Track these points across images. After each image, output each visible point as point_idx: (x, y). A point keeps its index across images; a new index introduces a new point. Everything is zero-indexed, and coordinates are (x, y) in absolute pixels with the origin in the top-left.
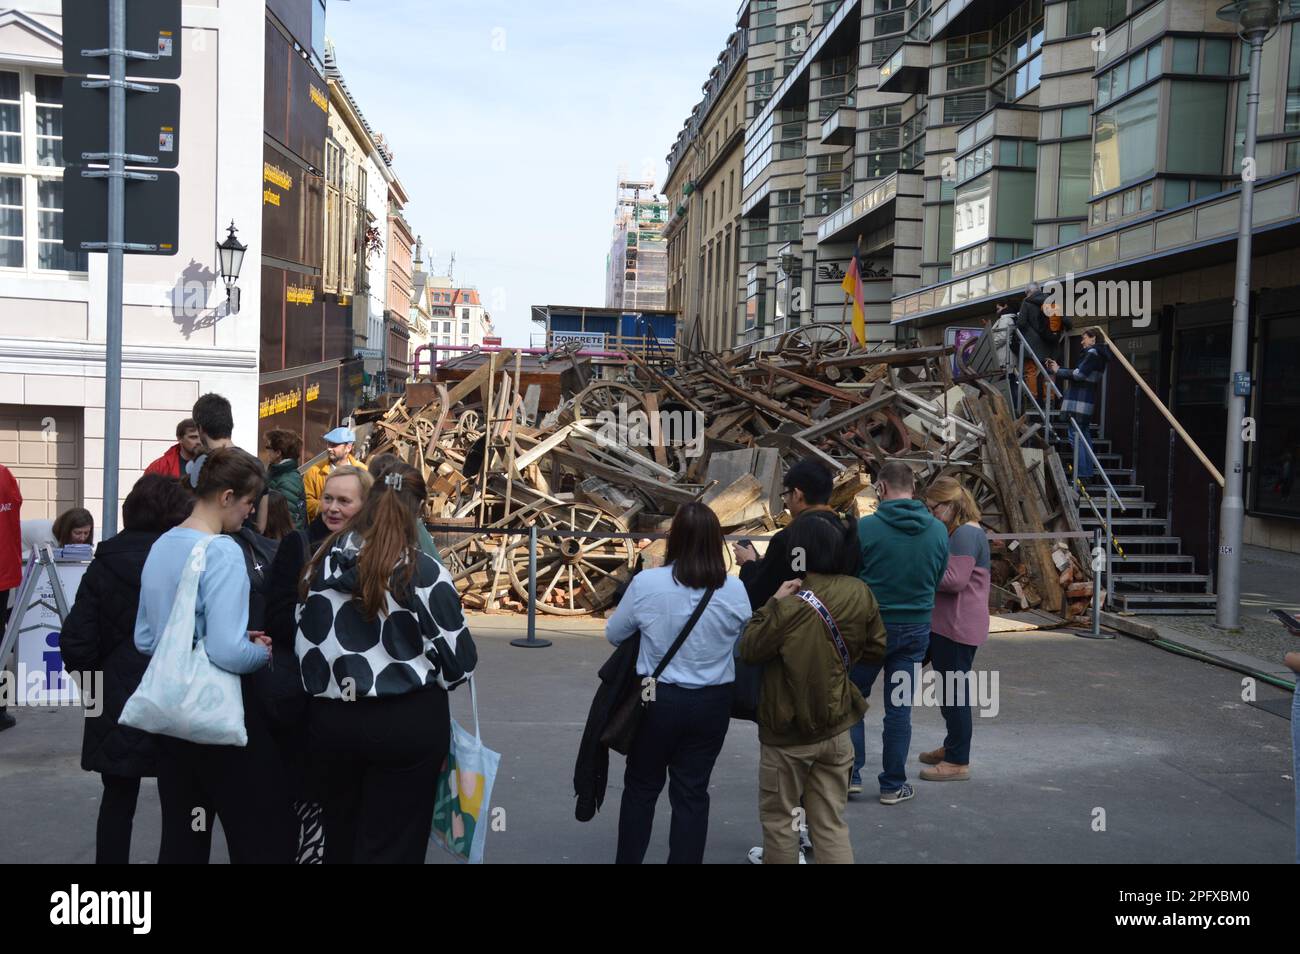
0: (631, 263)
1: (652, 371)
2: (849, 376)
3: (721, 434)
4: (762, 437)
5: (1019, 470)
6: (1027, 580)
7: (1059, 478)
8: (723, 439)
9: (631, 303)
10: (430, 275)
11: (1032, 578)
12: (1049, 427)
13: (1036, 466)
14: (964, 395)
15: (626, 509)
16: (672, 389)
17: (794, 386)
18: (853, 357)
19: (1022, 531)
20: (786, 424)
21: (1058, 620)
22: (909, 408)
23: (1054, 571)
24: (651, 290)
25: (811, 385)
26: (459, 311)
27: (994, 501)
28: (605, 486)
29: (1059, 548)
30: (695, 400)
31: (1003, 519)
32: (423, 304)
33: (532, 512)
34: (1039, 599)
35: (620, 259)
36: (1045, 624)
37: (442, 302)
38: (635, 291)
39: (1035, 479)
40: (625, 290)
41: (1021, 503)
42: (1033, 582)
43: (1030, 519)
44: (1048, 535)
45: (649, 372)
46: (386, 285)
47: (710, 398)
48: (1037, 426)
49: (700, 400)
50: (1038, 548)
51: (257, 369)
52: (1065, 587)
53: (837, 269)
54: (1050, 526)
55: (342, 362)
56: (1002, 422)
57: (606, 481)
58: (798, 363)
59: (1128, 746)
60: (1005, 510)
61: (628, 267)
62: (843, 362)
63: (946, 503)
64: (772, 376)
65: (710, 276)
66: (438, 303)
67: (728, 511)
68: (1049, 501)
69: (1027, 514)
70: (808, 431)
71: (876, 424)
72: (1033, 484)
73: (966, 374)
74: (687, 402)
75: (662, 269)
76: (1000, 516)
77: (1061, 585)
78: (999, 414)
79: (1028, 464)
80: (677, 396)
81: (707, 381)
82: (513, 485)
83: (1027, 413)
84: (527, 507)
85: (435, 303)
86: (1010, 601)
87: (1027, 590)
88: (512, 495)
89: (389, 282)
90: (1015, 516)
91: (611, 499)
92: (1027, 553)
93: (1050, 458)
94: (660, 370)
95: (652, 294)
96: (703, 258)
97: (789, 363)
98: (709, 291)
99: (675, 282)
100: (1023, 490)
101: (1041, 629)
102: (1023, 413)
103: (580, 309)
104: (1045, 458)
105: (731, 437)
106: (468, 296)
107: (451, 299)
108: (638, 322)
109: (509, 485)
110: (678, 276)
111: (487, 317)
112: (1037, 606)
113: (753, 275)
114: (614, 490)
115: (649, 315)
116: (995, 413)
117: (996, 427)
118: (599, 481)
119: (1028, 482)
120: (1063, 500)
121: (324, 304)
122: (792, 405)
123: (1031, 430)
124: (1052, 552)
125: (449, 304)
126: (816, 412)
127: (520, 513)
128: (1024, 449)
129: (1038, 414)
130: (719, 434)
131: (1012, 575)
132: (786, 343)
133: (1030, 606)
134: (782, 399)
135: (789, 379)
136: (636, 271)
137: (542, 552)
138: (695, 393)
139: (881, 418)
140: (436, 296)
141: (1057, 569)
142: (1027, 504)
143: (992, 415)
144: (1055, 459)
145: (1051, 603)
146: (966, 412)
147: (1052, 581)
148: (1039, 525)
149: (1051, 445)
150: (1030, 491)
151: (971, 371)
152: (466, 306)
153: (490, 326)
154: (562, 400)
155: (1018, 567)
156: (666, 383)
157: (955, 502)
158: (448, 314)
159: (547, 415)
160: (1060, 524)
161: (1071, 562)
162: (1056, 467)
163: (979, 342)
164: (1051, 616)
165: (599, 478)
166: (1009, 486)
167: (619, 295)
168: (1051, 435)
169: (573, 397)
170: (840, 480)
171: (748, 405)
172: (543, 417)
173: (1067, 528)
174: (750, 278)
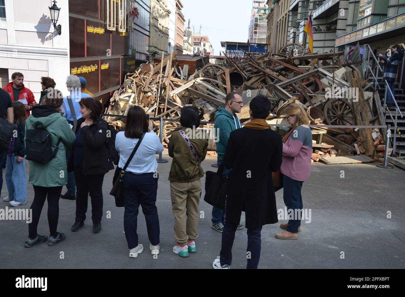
0: (256, 28)
1: (231, 60)
2: (304, 63)
3: (252, 84)
4: (268, 85)
5: (361, 100)
6: (360, 143)
7: (378, 104)
8: (252, 86)
9: (255, 41)
10: (193, 32)
11: (363, 142)
12: (377, 83)
13: (369, 98)
14: (345, 70)
15: (210, 111)
16: (237, 67)
17: (282, 67)
18: (305, 56)
19: (360, 124)
20: (276, 81)
21: (371, 160)
22: (323, 76)
23: (372, 140)
24: (262, 37)
25: (287, 66)
26: (202, 44)
27: (351, 112)
28: (204, 102)
29: (375, 131)
30: (244, 71)
31: (354, 119)
32: (190, 41)
33: (174, 111)
34: (365, 151)
35: (253, 27)
36: (365, 161)
37: (197, 41)
38: (257, 37)
39: (369, 104)
40: (254, 37)
41: (361, 113)
42: (363, 144)
43: (364, 119)
44: (371, 126)
45: (230, 61)
46: (175, 35)
47: (250, 71)
48: (372, 83)
49: (246, 71)
50: (366, 131)
51: (69, 56)
52: (376, 146)
53: (319, 28)
54: (372, 122)
55: (123, 56)
56: (356, 81)
57: (205, 100)
58: (284, 58)
59: (379, 224)
60: (355, 116)
61: (255, 29)
62: (301, 58)
63: (293, 116)
64: (274, 62)
65: (279, 32)
66: (196, 42)
67: (245, 113)
68: (374, 112)
69: (363, 117)
70: (282, 83)
71: (310, 81)
72: (367, 106)
73: (348, 63)
74: (241, 72)
75: (265, 30)
76: (353, 118)
77: (374, 146)
78: (356, 78)
79: (366, 98)
80: (238, 70)
81: (250, 64)
82: (168, 101)
83: (369, 78)
84: (172, 109)
85: (195, 41)
86: (353, 151)
87: (360, 147)
88: (168, 105)
89: (176, 34)
90: (358, 118)
91: (206, 107)
92: (362, 133)
93: (375, 95)
94: (234, 60)
95: (262, 38)
96: (278, 26)
97: (281, 58)
98: (279, 37)
99: (269, 34)
100: (362, 108)
101: (363, 163)
102: (367, 78)
103: (236, 43)
104: (373, 95)
105: (255, 85)
106: (205, 39)
107: (200, 40)
108: (255, 47)
109: (166, 101)
110: (270, 32)
111: (211, 46)
112: (364, 154)
113: (292, 31)
114: (207, 103)
115: (259, 45)
116: (354, 77)
117: (354, 83)
118: (203, 100)
119: (365, 105)
120: (379, 112)
121: (111, 34)
122: (281, 74)
123: (369, 85)
124: (372, 132)
125: (199, 42)
126: (289, 77)
127: (169, 111)
128: (365, 92)
129: (373, 78)
130: (251, 84)
131: (355, 141)
132: (281, 51)
133: (361, 153)
134: (277, 71)
135: (280, 64)
136: (257, 31)
137: (176, 126)
138: (244, 69)
139: (312, 79)
140: (195, 39)
141: (373, 139)
142: (364, 114)
143: (353, 79)
144: (377, 96)
145: (370, 152)
146: (345, 77)
147: (370, 144)
148: (367, 122)
149: (377, 90)
150: (365, 109)
151: (350, 61)
152: (205, 42)
153: (212, 49)
154: (196, 70)
155: (358, 138)
156: (235, 65)
157: (297, 115)
158: (199, 45)
159: (191, 76)
160: (377, 121)
161: (379, 137)
162: (377, 99)
163: (354, 51)
164: (368, 158)
165: (203, 99)
166: (357, 106)
167: (252, 39)
168: (377, 87)
169: (200, 69)
170: (288, 102)
171: (263, 74)
172: (189, 76)
173: (380, 124)
174: (291, 32)
